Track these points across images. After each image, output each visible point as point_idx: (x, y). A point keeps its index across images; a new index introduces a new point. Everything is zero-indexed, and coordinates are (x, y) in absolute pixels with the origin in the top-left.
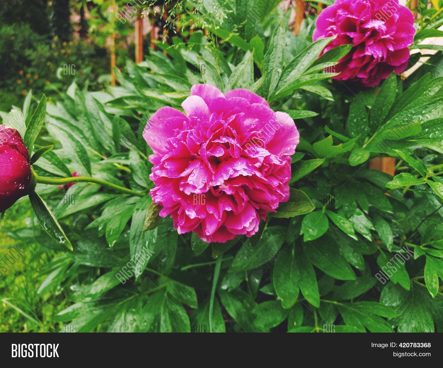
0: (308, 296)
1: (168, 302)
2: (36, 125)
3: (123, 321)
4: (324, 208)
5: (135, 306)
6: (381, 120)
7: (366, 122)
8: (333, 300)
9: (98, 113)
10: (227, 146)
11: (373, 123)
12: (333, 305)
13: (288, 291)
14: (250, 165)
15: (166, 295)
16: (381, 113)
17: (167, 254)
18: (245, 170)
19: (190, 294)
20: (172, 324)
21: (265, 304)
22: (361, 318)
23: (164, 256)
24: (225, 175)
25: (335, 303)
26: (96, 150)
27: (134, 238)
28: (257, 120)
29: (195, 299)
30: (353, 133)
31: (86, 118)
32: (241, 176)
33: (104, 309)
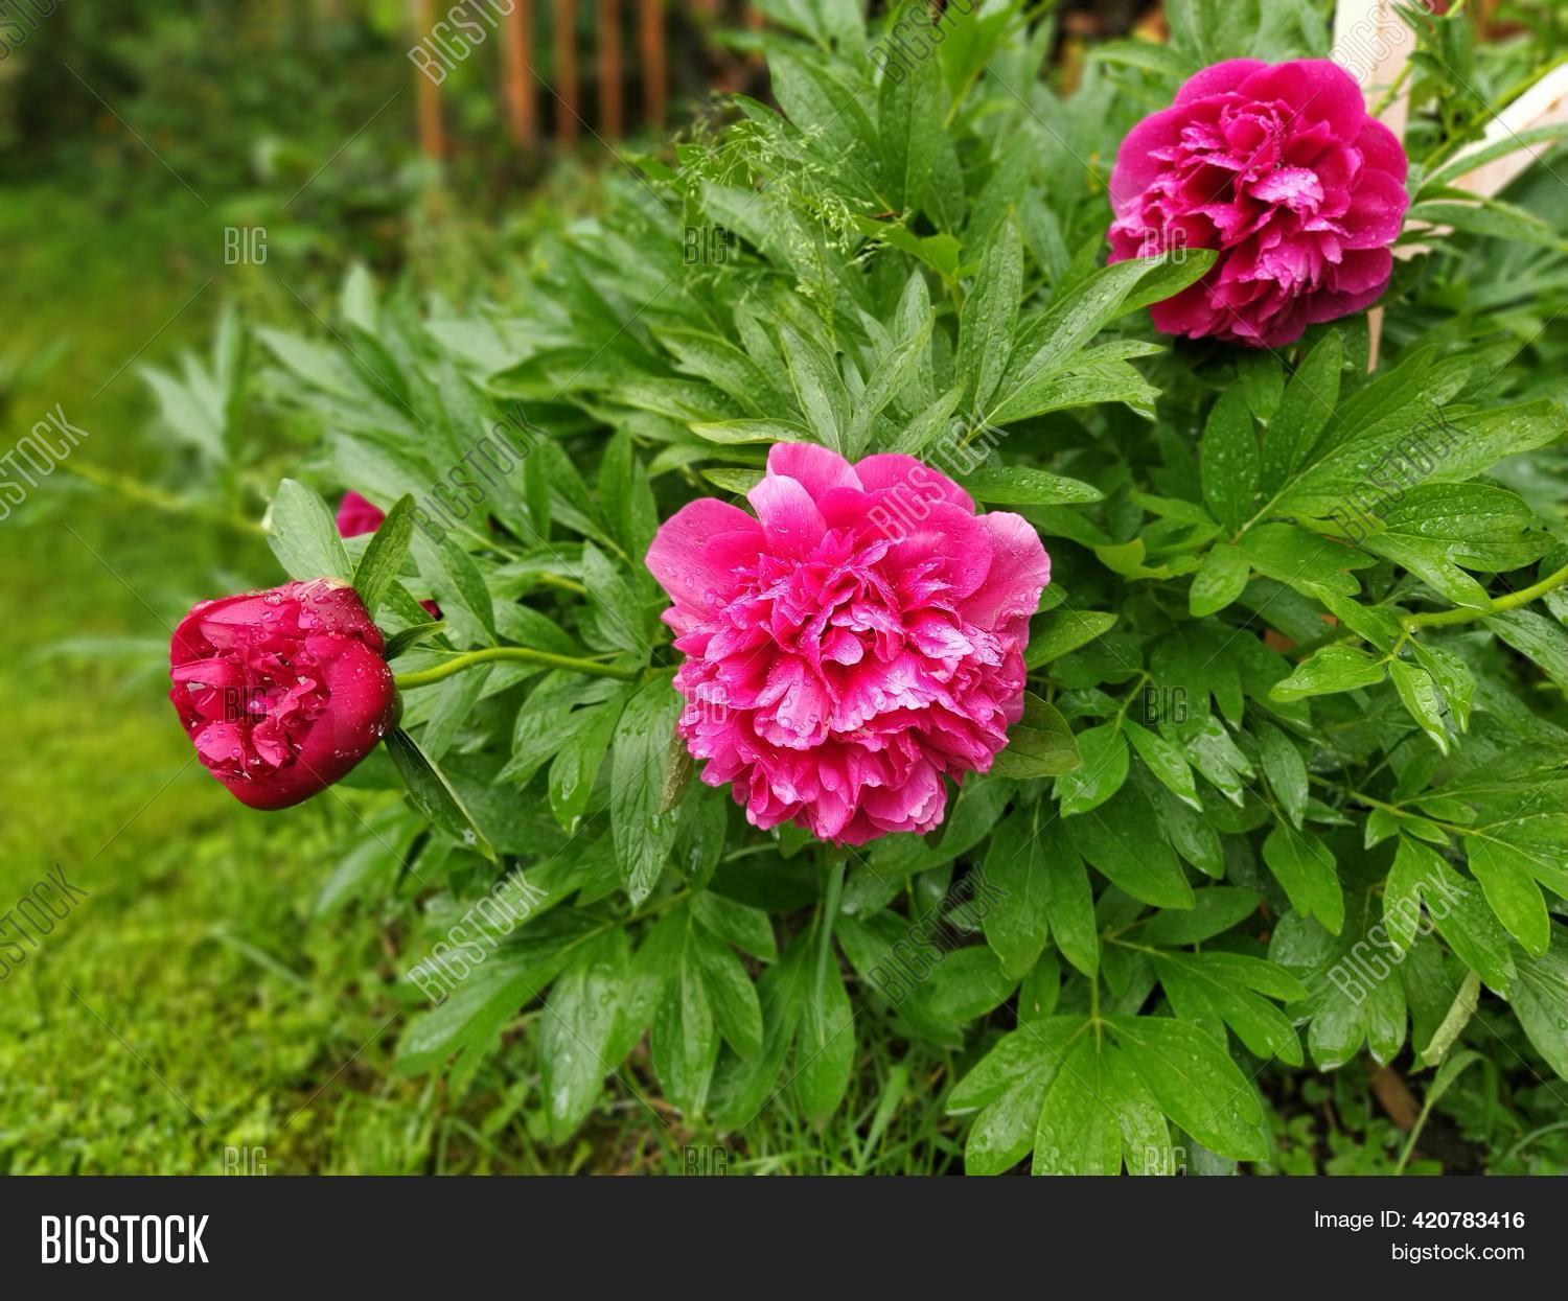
0: (1070, 945)
1: (697, 948)
2: (383, 556)
3: (582, 997)
4: (1121, 712)
5: (611, 957)
6: (1294, 461)
7: (1252, 461)
8: (1145, 943)
9: (477, 421)
10: (868, 636)
11: (1272, 466)
12: (1145, 955)
13: (1019, 933)
14: (924, 674)
15: (689, 926)
16: (1295, 441)
17: (701, 839)
18: (912, 690)
19: (756, 924)
20: (712, 1003)
21: (960, 955)
22: (1215, 996)
23: (694, 845)
24: (864, 707)
25: (1149, 950)
26: (476, 529)
27: (622, 809)
28: (940, 534)
29: (769, 937)
30: (1213, 493)
31: (443, 438)
32: (903, 709)
33: (527, 962)
